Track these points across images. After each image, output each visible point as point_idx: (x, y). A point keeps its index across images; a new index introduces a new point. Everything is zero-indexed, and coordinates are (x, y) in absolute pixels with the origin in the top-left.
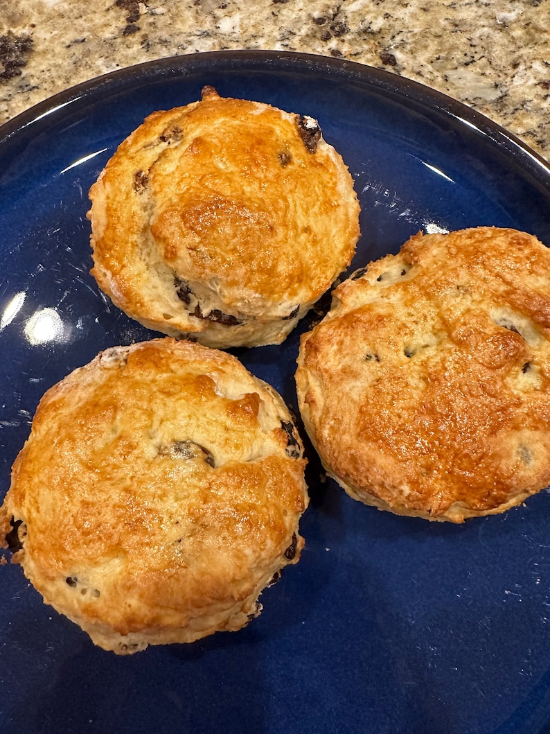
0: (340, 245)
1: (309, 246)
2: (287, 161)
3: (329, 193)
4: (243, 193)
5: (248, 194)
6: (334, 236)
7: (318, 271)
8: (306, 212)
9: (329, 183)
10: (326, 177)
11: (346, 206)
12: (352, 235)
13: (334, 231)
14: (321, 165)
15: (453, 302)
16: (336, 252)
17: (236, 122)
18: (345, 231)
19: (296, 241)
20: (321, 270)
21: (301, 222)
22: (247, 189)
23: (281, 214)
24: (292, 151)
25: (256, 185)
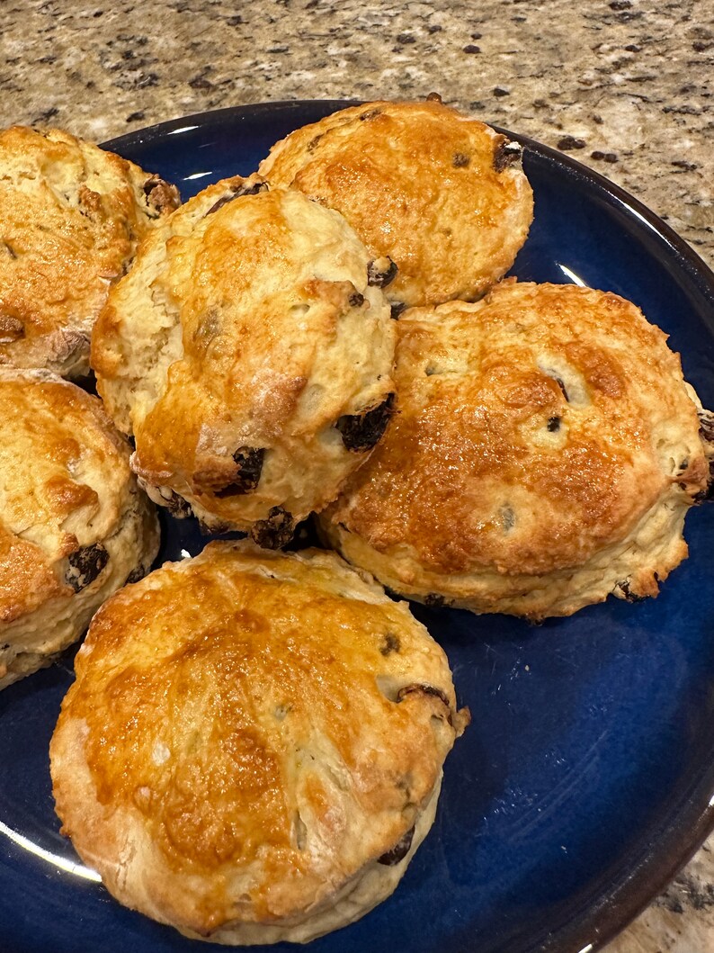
0: (478, 264)
1: (440, 248)
2: (463, 162)
3: (492, 210)
4: (397, 169)
5: (401, 172)
6: (476, 254)
7: (439, 278)
8: (455, 216)
9: (498, 202)
10: (498, 196)
11: (506, 232)
12: (499, 263)
13: (478, 248)
14: (500, 185)
15: (503, 335)
16: (471, 271)
17: (436, 119)
18: (491, 254)
19: (427, 235)
20: (443, 278)
21: (444, 221)
22: (403, 168)
23: (423, 201)
24: (474, 158)
25: (414, 169)
